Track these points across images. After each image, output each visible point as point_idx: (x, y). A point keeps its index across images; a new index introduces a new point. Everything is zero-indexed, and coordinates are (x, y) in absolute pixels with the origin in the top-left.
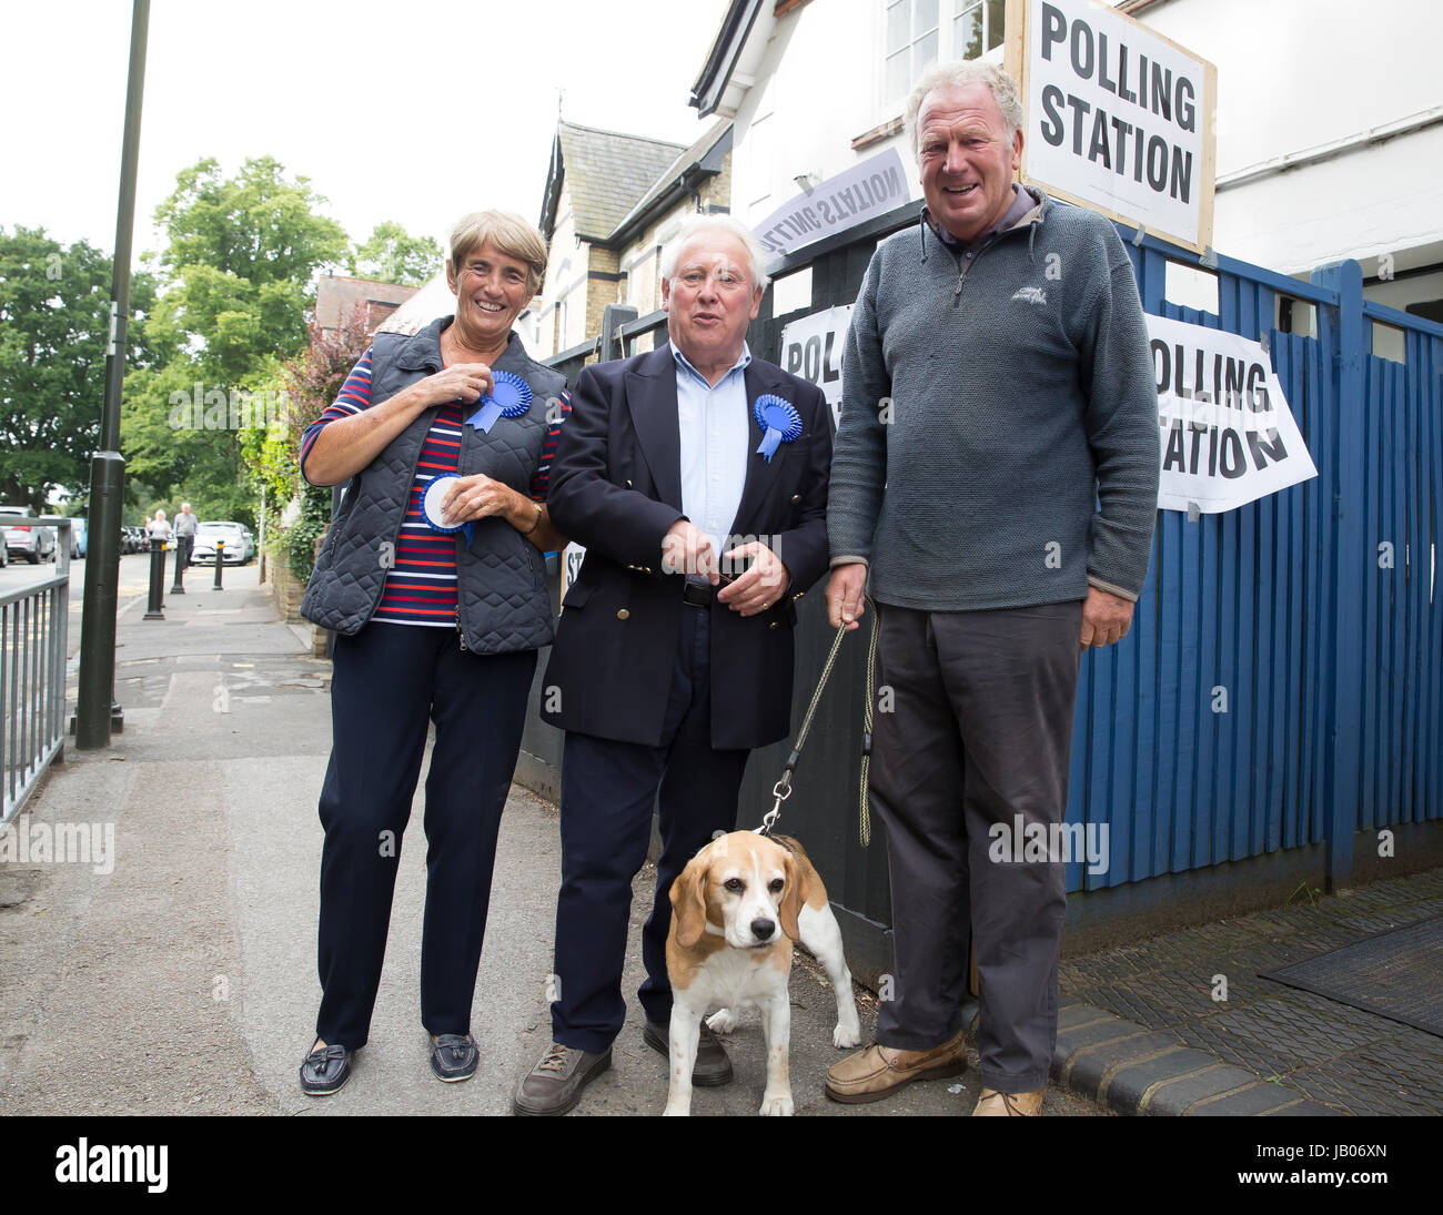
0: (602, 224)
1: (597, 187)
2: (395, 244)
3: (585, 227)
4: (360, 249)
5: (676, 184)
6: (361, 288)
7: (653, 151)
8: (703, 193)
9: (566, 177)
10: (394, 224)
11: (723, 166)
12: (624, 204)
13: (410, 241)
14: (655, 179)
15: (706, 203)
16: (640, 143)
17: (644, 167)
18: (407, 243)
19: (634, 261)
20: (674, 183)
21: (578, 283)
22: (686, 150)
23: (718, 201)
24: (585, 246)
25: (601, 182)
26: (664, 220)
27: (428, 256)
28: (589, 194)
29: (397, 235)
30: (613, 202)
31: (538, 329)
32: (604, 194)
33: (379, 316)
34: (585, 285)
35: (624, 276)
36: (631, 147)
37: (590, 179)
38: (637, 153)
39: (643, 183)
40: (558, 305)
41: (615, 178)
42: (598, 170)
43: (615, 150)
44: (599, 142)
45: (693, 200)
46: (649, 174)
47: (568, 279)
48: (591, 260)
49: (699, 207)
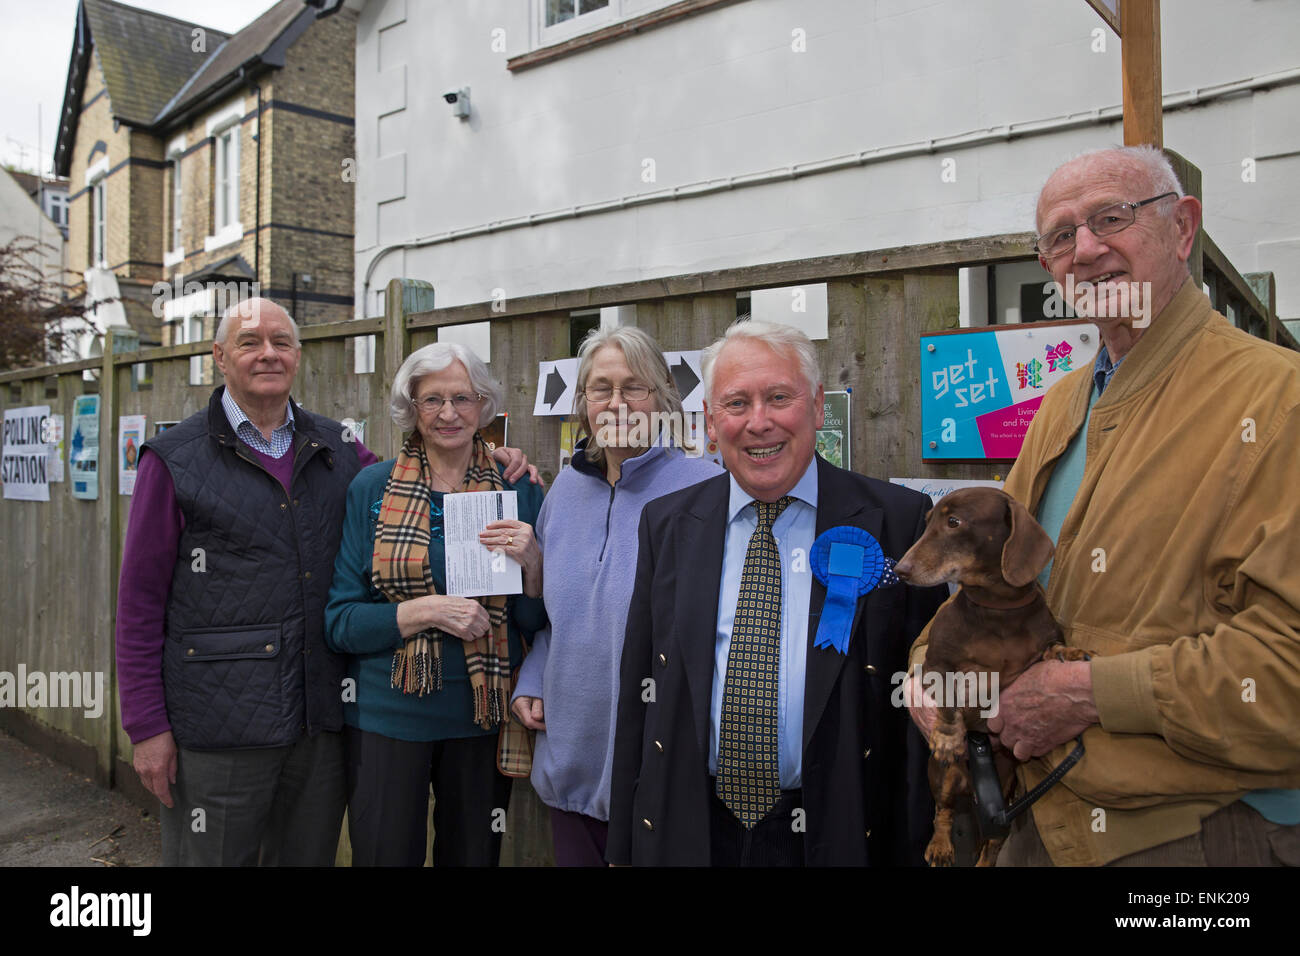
0: (144, 108)
3: (124, 110)
5: (234, 75)
8: (263, 85)
9: (96, 53)
11: (286, 61)
12: (166, 88)
15: (267, 96)
19: (182, 150)
20: (229, 73)
21: (114, 170)
22: (229, 38)
23: (281, 96)
24: (124, 131)
26: (218, 110)
28: (126, 75)
30: (153, 86)
32: (143, 77)
34: (126, 172)
35: (171, 164)
38: (176, 37)
40: (91, 190)
42: (133, 49)
43: (151, 30)
45: (253, 93)
47: (103, 163)
48: (132, 145)
49: (260, 101)
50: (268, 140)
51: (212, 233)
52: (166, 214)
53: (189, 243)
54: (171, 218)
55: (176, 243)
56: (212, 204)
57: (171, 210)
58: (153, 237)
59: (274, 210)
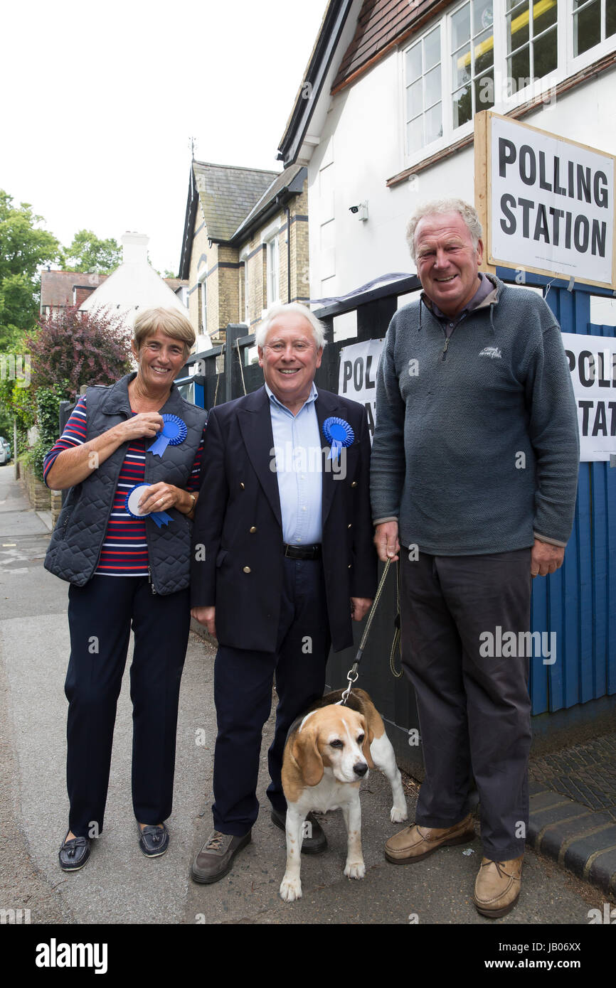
0: (226, 230)
1: (221, 205)
2: (89, 246)
3: (215, 233)
4: (66, 250)
5: (273, 202)
6: (69, 278)
7: (257, 178)
8: (291, 207)
9: (200, 199)
10: (88, 232)
11: (303, 188)
12: (239, 215)
13: (99, 243)
14: (259, 197)
15: (293, 214)
16: (247, 172)
17: (251, 189)
18: (97, 244)
19: (248, 254)
20: (271, 202)
21: (212, 271)
22: (279, 175)
23: (301, 212)
24: (215, 246)
25: (223, 201)
26: (267, 226)
27: (112, 252)
28: (216, 210)
29: (91, 239)
30: (231, 214)
31: (188, 299)
32: (226, 209)
33: (82, 296)
34: (216, 272)
35: (243, 264)
36: (242, 176)
37: (215, 200)
38: (246, 180)
39: (251, 200)
40: (200, 285)
41: (231, 198)
42: (220, 193)
43: (231, 178)
44: (220, 174)
45: (285, 212)
46: (255, 193)
47: (205, 268)
48: (219, 255)
49: (289, 217)
50: (294, 243)
51: (265, 307)
52: (240, 298)
53: (253, 314)
54: (243, 299)
55: (246, 316)
56: (265, 288)
57: (243, 294)
58: (233, 313)
59: (299, 289)
